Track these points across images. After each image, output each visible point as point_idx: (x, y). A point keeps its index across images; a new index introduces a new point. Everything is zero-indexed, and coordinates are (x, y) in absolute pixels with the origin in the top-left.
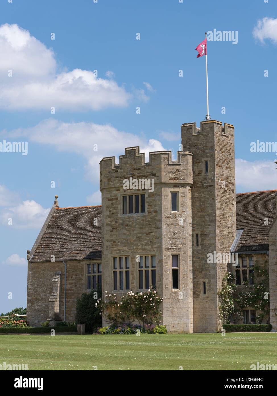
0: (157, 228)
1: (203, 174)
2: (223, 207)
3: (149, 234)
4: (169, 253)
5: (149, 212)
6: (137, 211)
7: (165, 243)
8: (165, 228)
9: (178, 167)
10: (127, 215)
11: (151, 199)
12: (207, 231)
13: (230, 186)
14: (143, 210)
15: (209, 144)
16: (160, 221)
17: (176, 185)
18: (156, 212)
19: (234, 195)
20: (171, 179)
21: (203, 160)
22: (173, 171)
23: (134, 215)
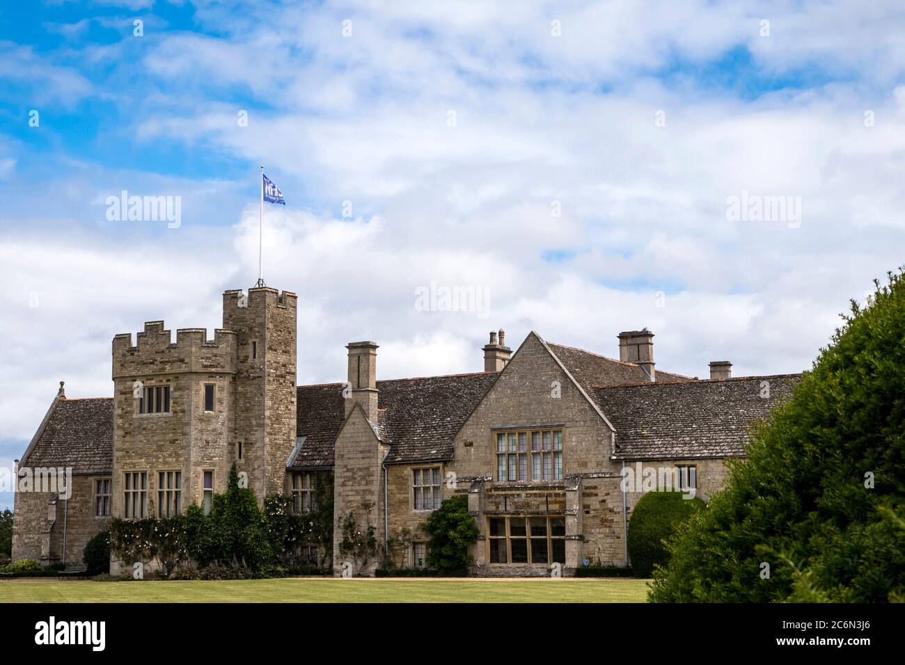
0: (184, 434)
1: (250, 360)
2: (276, 406)
3: (173, 442)
4: (200, 469)
5: (175, 412)
6: (158, 410)
7: (195, 455)
8: (194, 433)
9: (215, 351)
10: (146, 415)
11: (177, 394)
12: (253, 438)
13: (288, 377)
14: (167, 410)
15: (259, 320)
16: (188, 424)
17: (212, 375)
18: (183, 411)
19: (294, 390)
20: (206, 366)
21: (250, 341)
22: (208, 356)
23: (154, 414)
